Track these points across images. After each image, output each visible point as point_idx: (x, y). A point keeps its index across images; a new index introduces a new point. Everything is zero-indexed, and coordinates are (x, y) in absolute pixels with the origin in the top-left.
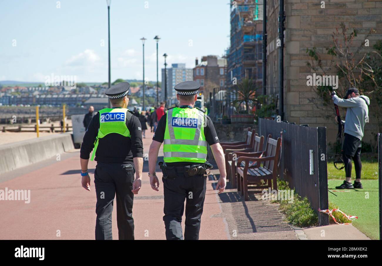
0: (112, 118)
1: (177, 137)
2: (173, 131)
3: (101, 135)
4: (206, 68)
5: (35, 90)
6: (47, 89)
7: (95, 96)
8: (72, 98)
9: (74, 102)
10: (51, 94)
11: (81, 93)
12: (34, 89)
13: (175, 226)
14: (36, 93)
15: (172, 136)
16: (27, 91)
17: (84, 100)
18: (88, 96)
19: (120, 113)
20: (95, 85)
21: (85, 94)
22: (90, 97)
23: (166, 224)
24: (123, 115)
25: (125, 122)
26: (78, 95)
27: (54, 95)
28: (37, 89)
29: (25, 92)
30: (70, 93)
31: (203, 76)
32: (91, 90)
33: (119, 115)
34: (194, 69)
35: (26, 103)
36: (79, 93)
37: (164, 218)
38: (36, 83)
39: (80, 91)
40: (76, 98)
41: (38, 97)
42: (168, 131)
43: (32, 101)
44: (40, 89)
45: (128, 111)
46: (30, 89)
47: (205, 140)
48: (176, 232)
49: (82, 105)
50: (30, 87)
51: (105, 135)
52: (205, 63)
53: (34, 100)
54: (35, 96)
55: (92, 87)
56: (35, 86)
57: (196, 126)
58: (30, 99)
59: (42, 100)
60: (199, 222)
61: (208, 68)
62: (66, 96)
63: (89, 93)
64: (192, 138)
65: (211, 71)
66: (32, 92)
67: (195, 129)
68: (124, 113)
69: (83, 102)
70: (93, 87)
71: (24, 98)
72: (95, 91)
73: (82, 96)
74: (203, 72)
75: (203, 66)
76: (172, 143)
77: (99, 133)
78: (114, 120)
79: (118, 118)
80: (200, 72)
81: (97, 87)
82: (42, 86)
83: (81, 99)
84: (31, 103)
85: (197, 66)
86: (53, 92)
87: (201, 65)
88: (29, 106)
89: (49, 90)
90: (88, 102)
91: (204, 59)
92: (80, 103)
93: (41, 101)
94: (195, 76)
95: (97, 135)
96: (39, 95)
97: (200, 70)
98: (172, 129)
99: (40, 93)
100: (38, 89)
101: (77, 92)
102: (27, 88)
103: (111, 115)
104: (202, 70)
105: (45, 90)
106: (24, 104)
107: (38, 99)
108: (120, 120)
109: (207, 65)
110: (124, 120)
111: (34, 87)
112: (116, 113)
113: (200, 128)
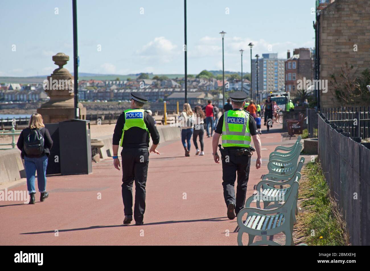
0: (134, 116)
1: (231, 130)
2: (228, 126)
3: (126, 128)
4: (298, 61)
5: (112, 84)
6: (125, 82)
7: (179, 90)
8: (154, 92)
9: (155, 97)
10: (130, 88)
11: (163, 87)
12: (111, 82)
13: (230, 189)
14: (114, 87)
15: (227, 129)
16: (104, 85)
17: (166, 95)
18: (171, 90)
19: (140, 113)
20: (177, 78)
21: (167, 88)
22: (173, 92)
23: (224, 187)
24: (142, 114)
25: (143, 119)
26: (160, 89)
27: (133, 89)
28: (114, 82)
29: (101, 87)
30: (151, 87)
31: (295, 70)
32: (174, 83)
33: (139, 114)
34: (286, 63)
35: (103, 98)
36: (161, 87)
37: (223, 184)
38: (113, 76)
39: (161, 85)
40: (157, 92)
41: (116, 91)
42: (225, 125)
43: (110, 96)
44: (118, 82)
45: (145, 111)
46: (107, 83)
47: (249, 132)
48: (231, 193)
49: (164, 100)
50: (106, 81)
51: (129, 128)
52: (297, 56)
53: (112, 95)
54: (113, 91)
55: (174, 80)
56: (112, 79)
57: (243, 123)
58: (108, 94)
59: (121, 94)
60: (246, 187)
61: (300, 61)
62: (147, 90)
63: (172, 88)
64: (241, 131)
65: (304, 64)
66: (109, 86)
67: (242, 125)
68: (142, 113)
69: (166, 97)
70: (176, 80)
71: (101, 92)
72: (178, 84)
73: (164, 90)
74: (295, 66)
75: (295, 59)
76: (227, 134)
77: (124, 127)
78: (135, 118)
79: (138, 116)
80: (291, 66)
81: (179, 80)
82: (120, 78)
83: (163, 94)
84: (108, 99)
85: (289, 59)
86: (132, 86)
87: (293, 58)
88: (106, 101)
89: (128, 84)
90: (171, 97)
91: (296, 52)
92: (162, 99)
93: (119, 96)
94: (287, 69)
95: (123, 128)
96: (117, 89)
97: (291, 63)
98: (228, 124)
99: (119, 87)
100: (116, 83)
101: (159, 86)
102: (103, 81)
103: (133, 114)
104: (294, 63)
105: (123, 84)
106: (101, 100)
107: (117, 93)
108: (139, 117)
109: (299, 58)
110: (142, 118)
111: (111, 81)
112: (137, 113)
113: (246, 124)
